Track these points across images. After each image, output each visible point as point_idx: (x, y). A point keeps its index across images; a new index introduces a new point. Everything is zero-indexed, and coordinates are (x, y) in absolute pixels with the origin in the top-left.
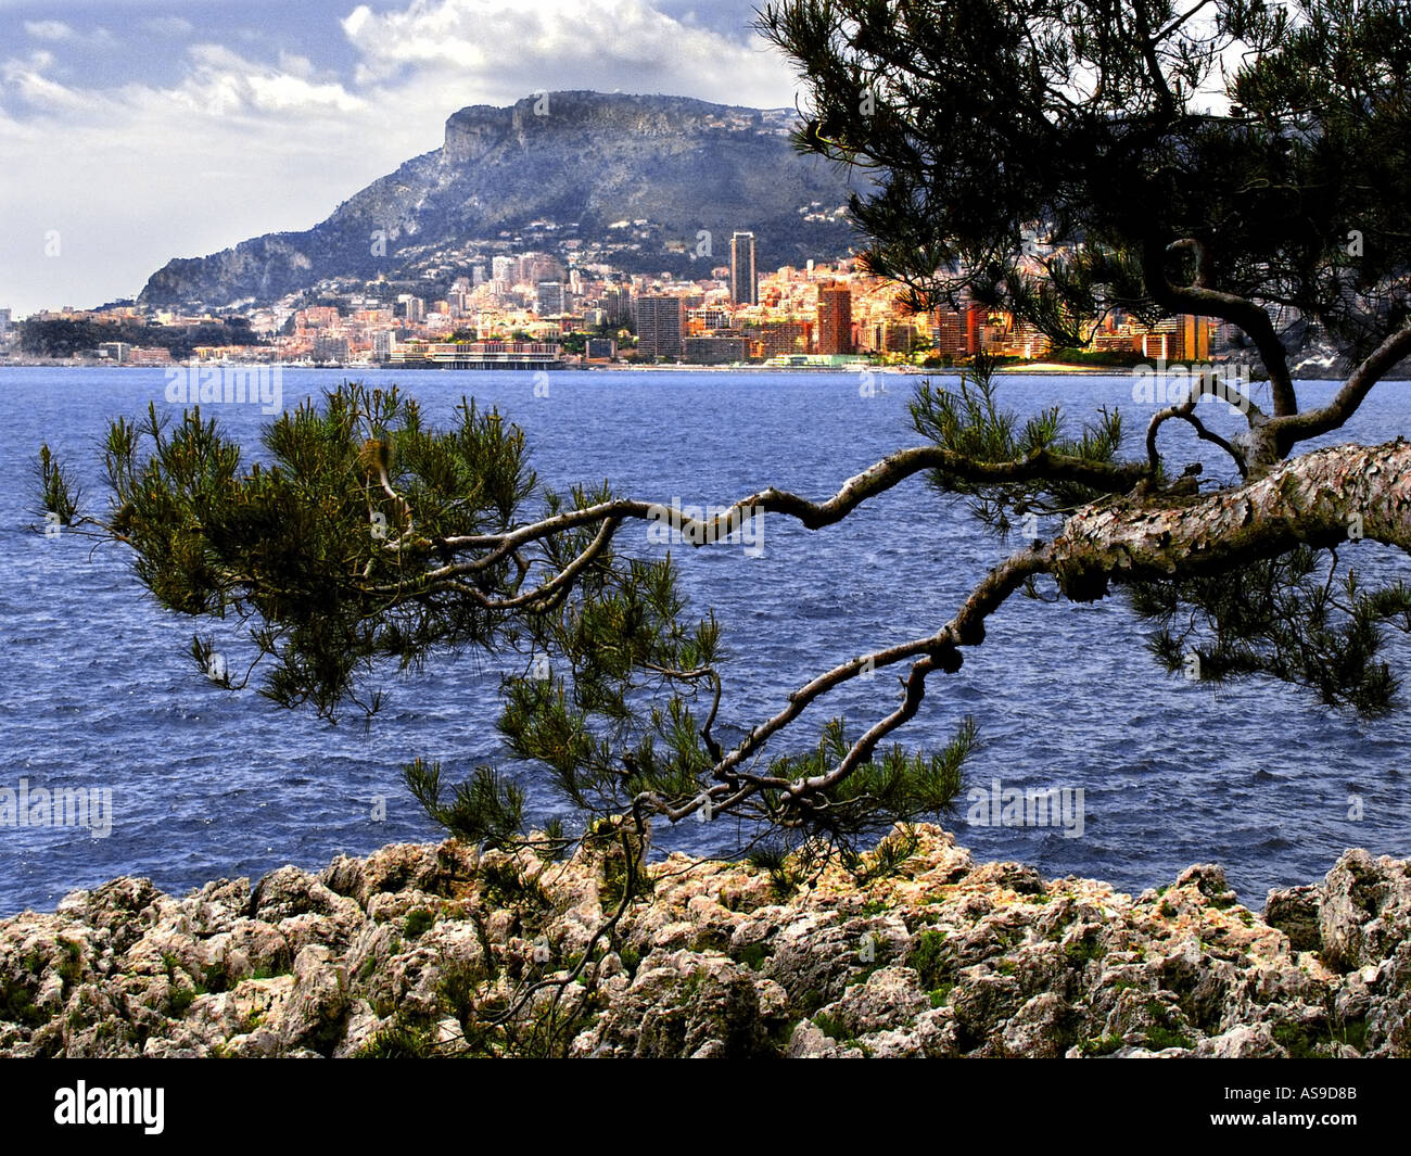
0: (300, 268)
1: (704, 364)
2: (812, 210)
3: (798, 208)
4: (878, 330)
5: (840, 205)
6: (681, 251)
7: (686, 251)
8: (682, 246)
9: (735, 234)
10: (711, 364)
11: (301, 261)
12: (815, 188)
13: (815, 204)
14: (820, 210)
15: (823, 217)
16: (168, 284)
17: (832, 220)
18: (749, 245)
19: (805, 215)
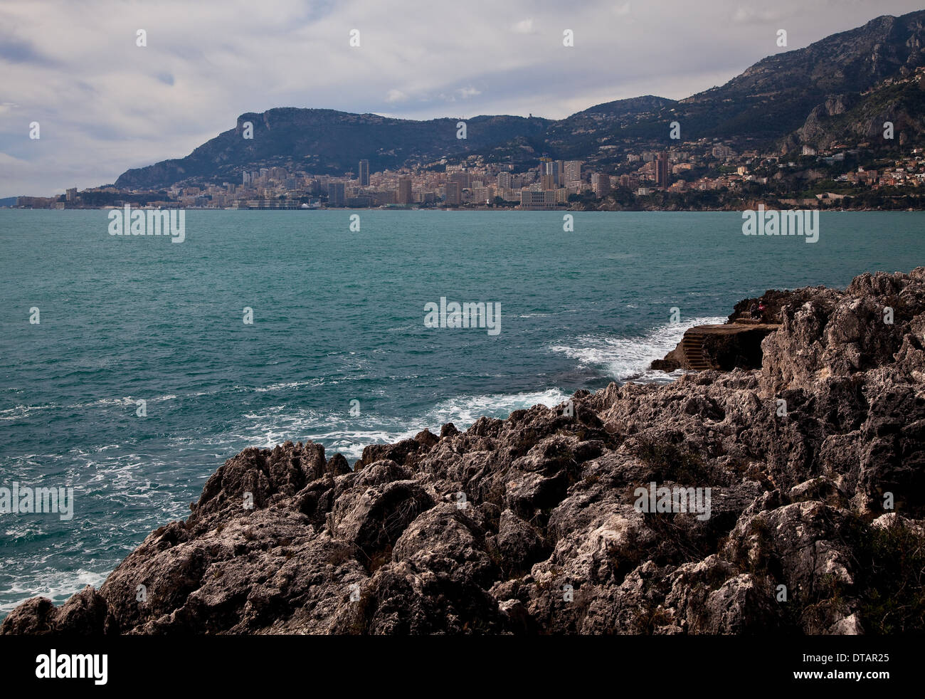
0: (181, 173)
11: (181, 170)
16: (125, 179)
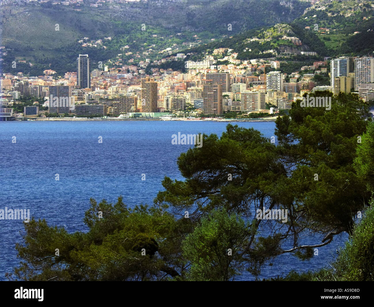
1: (88, 117)
2: (85, 41)
3: (78, 40)
4: (167, 100)
5: (98, 39)
6: (25, 62)
7: (27, 62)
8: (25, 59)
9: (80, 55)
10: (91, 117)
12: (84, 30)
13: (85, 38)
14: (89, 41)
15: (91, 45)
17: (96, 46)
18: (86, 60)
19: (81, 44)
